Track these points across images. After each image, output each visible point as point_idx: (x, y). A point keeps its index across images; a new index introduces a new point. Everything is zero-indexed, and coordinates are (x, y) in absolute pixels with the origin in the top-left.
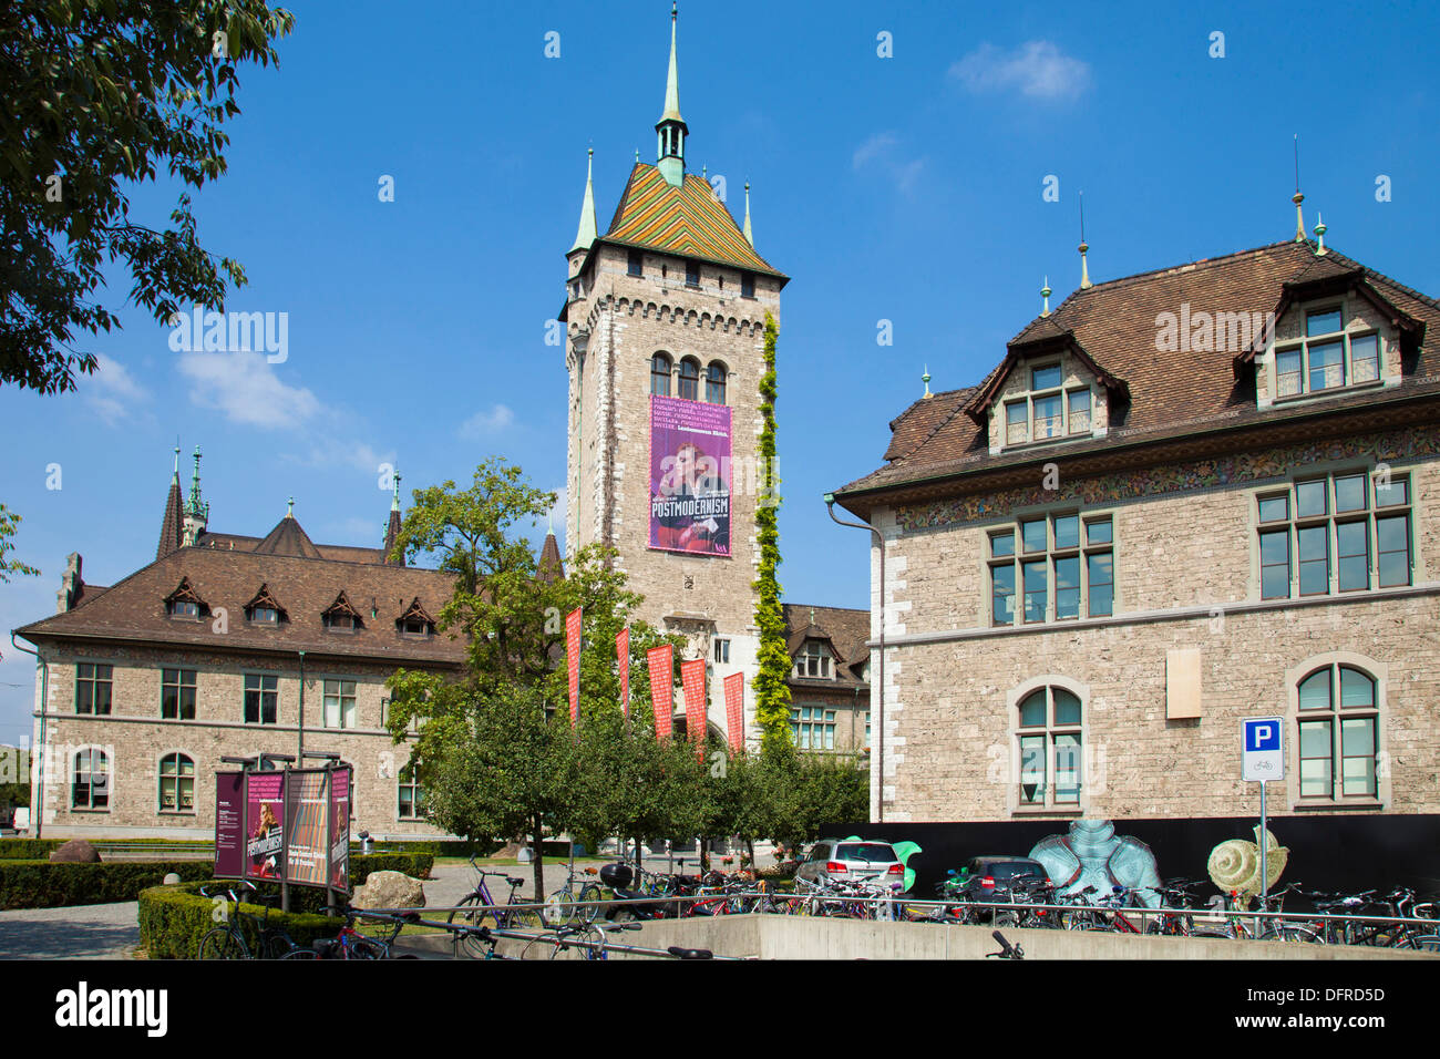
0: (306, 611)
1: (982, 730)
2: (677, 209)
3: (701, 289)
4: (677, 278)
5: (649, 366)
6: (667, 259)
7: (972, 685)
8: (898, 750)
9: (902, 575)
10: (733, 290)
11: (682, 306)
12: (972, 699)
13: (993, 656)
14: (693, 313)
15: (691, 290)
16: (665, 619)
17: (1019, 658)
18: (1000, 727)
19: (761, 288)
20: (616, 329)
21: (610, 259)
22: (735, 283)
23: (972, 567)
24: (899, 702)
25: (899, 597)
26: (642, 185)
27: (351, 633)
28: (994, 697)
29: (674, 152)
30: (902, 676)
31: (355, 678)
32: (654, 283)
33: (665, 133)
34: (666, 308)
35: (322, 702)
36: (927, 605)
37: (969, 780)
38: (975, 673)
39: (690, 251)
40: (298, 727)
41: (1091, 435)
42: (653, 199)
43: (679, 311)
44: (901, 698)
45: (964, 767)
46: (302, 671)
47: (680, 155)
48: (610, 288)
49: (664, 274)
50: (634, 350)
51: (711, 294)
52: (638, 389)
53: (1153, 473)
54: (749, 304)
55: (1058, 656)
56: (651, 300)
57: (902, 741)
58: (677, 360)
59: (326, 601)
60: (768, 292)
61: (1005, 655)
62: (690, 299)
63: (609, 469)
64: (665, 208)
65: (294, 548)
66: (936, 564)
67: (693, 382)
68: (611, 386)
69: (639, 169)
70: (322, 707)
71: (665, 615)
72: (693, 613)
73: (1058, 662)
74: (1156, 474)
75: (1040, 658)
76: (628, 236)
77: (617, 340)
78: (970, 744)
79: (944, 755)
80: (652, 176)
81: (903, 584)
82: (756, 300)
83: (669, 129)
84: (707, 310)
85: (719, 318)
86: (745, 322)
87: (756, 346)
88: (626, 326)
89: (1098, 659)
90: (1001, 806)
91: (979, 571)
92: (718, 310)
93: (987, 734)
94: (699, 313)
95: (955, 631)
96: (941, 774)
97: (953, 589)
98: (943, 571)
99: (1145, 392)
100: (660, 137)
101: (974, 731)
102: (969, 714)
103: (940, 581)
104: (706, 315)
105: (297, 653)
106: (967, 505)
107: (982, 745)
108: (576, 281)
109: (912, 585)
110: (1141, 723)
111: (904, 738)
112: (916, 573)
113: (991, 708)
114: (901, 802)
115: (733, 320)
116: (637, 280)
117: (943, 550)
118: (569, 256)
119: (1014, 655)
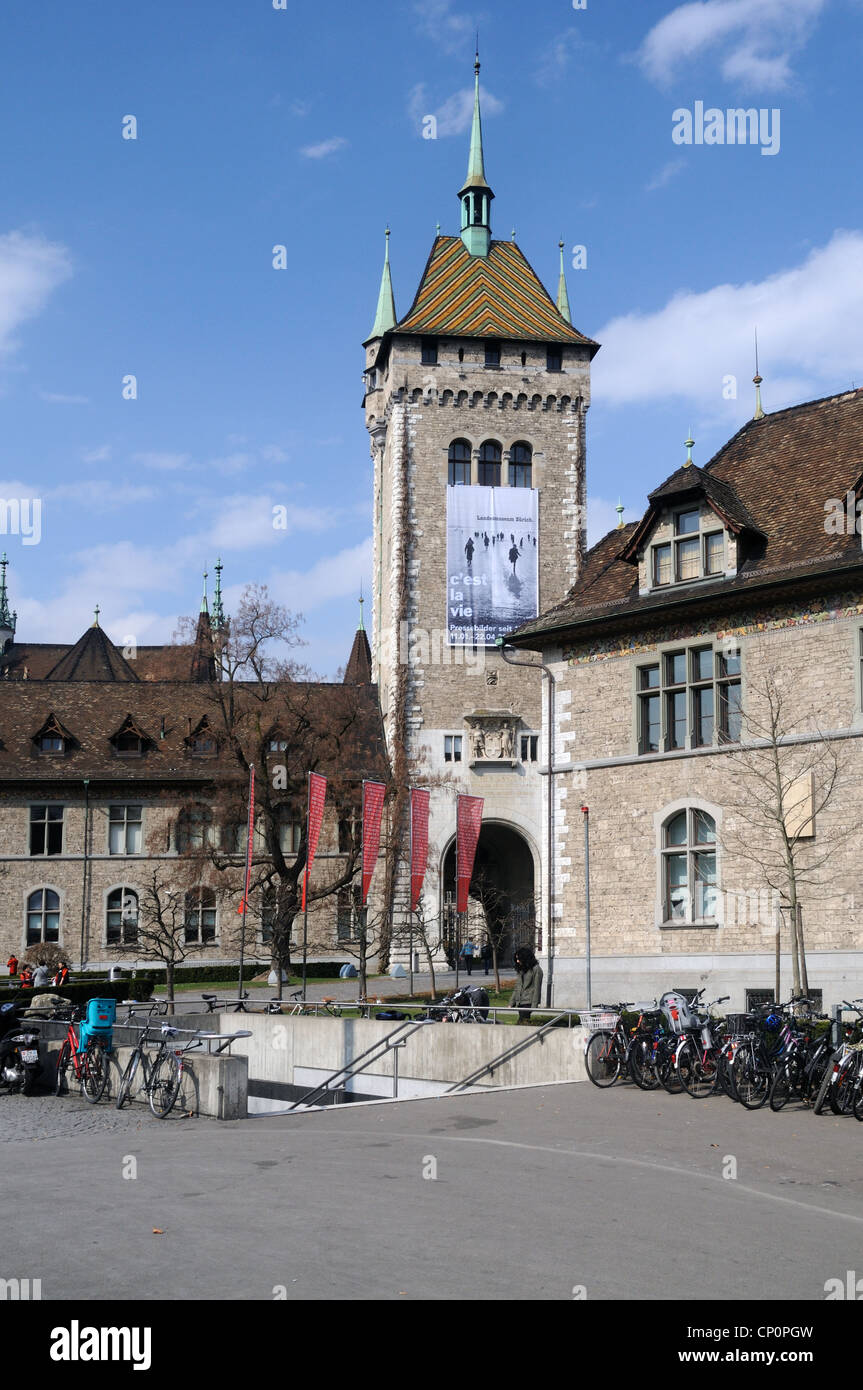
0: (93, 737)
1: (634, 850)
2: (480, 283)
3: (502, 369)
4: (474, 361)
5: (446, 455)
6: (462, 343)
7: (626, 808)
8: (565, 869)
9: (567, 708)
10: (537, 366)
11: (481, 389)
12: (626, 821)
13: (643, 781)
14: (493, 395)
15: (490, 371)
16: (466, 718)
17: (664, 783)
18: (648, 847)
19: (568, 359)
20: (410, 421)
21: (402, 351)
22: (539, 357)
23: (625, 699)
24: (565, 825)
25: (566, 728)
26: (441, 261)
27: (139, 756)
28: (643, 819)
29: (478, 219)
30: (568, 801)
31: (142, 802)
32: (449, 369)
33: (467, 200)
34: (463, 393)
35: (107, 829)
36: (588, 735)
37: (623, 896)
38: (627, 798)
39: (491, 329)
40: (83, 856)
41: (724, 576)
42: (453, 276)
43: (478, 394)
44: (567, 822)
45: (619, 884)
46: (88, 799)
47: (484, 222)
48: (403, 380)
49: (461, 359)
50: (429, 441)
51: (514, 372)
52: (434, 481)
53: (774, 610)
54: (556, 377)
55: (696, 780)
56: (447, 387)
57: (568, 861)
58: (476, 446)
59: (115, 723)
60: (576, 362)
61: (652, 780)
62: (490, 381)
63: (405, 568)
64: (465, 284)
65: (99, 660)
66: (595, 697)
67: (495, 466)
68: (405, 481)
69: (439, 244)
70: (107, 832)
71: (465, 714)
72: (497, 710)
73: (696, 786)
74: (776, 611)
75: (680, 782)
76: (422, 323)
77: (412, 433)
78: (624, 863)
79: (603, 874)
80: (454, 250)
81: (568, 716)
82: (564, 372)
83: (471, 195)
84: (507, 389)
85: (522, 396)
86: (551, 398)
87: (563, 421)
88: (421, 417)
89: (729, 782)
90: (650, 921)
91: (630, 703)
92: (521, 387)
93: (638, 854)
94: (500, 394)
95: (610, 758)
96: (601, 892)
97: (609, 720)
98: (600, 704)
99: (780, 531)
100: (463, 205)
101: (627, 852)
102: (623, 835)
103: (599, 713)
104: (508, 396)
105: (82, 782)
106: (621, 643)
107: (633, 864)
108: (373, 371)
109: (576, 716)
110: (765, 842)
111: (570, 859)
112: (579, 705)
113: (641, 829)
114: (568, 919)
115: (537, 397)
116: (432, 368)
117: (600, 684)
118: (366, 345)
119: (659, 780)
